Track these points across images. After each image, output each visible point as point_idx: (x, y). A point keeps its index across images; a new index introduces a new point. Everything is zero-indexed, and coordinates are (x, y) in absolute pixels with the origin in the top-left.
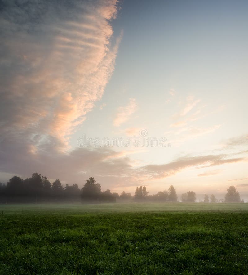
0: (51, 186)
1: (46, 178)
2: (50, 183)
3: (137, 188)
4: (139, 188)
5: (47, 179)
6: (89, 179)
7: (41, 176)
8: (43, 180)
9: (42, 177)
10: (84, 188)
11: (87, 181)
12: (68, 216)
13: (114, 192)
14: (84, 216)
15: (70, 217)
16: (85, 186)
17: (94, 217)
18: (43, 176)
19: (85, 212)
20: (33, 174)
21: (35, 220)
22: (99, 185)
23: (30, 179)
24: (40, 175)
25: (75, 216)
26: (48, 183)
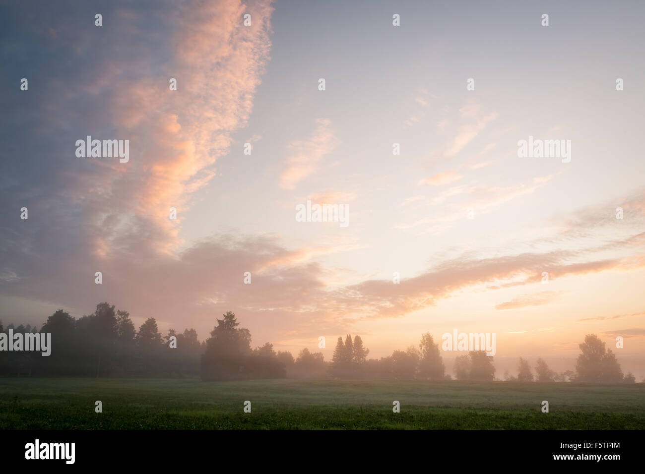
0: (136, 335)
1: (125, 314)
2: (133, 328)
3: (340, 339)
4: (344, 340)
5: (128, 318)
6: (222, 318)
7: (116, 310)
8: (120, 319)
9: (116, 314)
10: (210, 339)
11: (220, 322)
12: (164, 413)
13: (283, 350)
14: (203, 413)
15: (169, 416)
16: (213, 333)
17: (227, 418)
18: (119, 311)
19: (207, 403)
20: (99, 306)
21: (84, 422)
22: (246, 332)
23: (91, 317)
24: (114, 307)
25: (182, 413)
26: (128, 326)
